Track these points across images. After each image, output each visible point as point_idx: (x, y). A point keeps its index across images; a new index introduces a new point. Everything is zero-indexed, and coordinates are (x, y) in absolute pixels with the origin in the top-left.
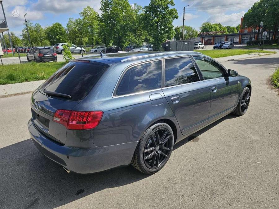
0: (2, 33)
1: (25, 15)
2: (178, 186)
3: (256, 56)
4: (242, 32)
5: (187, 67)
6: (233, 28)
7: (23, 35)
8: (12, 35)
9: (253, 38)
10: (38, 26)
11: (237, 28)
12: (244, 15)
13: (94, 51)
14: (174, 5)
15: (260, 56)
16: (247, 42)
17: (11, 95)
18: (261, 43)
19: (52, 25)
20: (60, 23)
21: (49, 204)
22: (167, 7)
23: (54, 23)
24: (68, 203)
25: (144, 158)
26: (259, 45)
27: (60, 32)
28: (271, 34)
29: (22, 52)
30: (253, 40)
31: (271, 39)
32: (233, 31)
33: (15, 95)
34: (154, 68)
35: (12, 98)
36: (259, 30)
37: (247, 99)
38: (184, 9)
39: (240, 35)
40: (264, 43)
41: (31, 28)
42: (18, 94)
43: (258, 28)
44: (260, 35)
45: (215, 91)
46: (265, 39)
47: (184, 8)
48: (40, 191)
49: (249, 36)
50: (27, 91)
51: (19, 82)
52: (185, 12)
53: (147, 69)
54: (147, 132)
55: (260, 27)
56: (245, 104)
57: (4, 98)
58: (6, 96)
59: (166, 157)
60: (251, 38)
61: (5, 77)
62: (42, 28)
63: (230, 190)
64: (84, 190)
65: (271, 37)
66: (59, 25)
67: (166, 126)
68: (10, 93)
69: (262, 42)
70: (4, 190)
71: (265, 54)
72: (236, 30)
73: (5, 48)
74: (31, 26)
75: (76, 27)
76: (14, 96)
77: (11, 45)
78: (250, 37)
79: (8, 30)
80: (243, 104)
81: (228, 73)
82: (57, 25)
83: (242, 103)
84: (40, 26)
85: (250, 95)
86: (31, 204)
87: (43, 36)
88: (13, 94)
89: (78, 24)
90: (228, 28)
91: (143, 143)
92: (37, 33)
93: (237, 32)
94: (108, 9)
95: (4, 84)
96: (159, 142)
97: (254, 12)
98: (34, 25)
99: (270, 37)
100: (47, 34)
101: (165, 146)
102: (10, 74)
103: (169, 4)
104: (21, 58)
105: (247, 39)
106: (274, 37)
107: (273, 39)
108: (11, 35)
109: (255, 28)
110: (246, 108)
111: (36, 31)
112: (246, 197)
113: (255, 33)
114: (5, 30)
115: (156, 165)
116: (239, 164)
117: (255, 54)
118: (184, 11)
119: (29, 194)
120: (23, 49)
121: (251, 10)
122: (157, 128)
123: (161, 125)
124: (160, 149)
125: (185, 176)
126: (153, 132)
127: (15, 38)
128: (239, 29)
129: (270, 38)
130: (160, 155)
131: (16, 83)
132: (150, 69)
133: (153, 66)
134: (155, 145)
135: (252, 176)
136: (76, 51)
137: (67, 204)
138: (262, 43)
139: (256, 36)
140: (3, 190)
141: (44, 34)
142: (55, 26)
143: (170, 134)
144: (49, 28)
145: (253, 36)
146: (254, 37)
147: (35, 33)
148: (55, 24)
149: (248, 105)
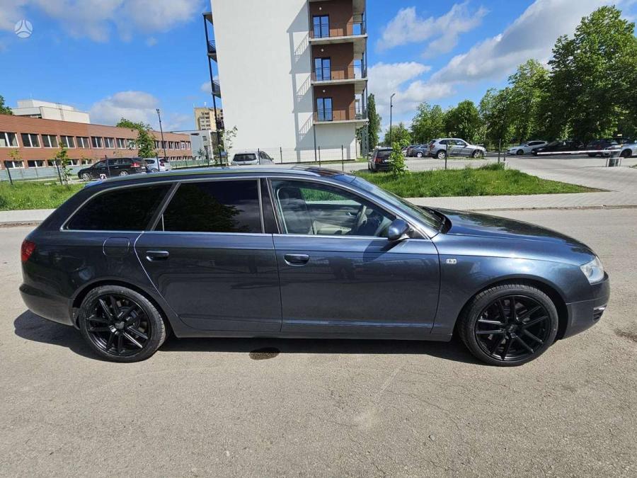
13: (515, 152)
20: (471, 100)
27: (467, 117)
41: (426, 115)
59: (142, 349)
62: (442, 112)
66: (470, 104)
74: (428, 110)
75: (497, 105)
82: (466, 105)
87: (440, 127)
89: (502, 98)
92: (433, 122)
94: (571, 58)
98: (431, 108)
136: (466, 151)
141: (441, 123)
144: (452, 111)
148: (463, 104)
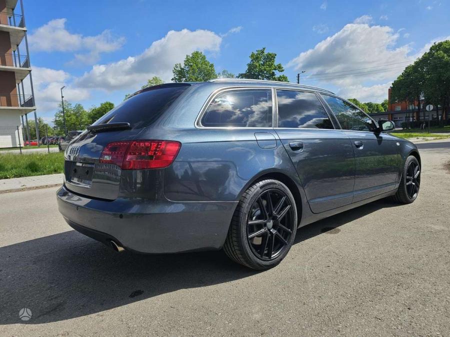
0: (26, 115)
1: (62, 89)
2: (310, 286)
3: (419, 142)
4: (391, 110)
5: (310, 123)
6: (377, 105)
7: (56, 121)
8: (40, 121)
9: (411, 119)
10: (79, 107)
11: (383, 105)
12: (392, 84)
14: (283, 71)
15: (427, 140)
16: (403, 123)
17: (30, 189)
18: (424, 125)
19: (100, 106)
20: (112, 102)
21: (81, 309)
22: (273, 74)
23: (104, 102)
24: (115, 307)
25: (247, 236)
26: (422, 128)
28: (440, 112)
29: (52, 144)
30: (411, 120)
31: (440, 118)
32: (377, 110)
33: (37, 188)
34: (259, 116)
35: (31, 192)
36: (419, 106)
37: (416, 176)
38: (298, 77)
39: (389, 114)
40: (431, 125)
41: (68, 111)
42: (42, 187)
43: (417, 103)
44: (421, 114)
45: (361, 148)
46: (431, 119)
47: (298, 75)
48: (68, 294)
49: (404, 116)
50: (56, 184)
51: (44, 174)
52: (300, 80)
53: (247, 117)
54: (252, 190)
55: (421, 102)
56: (414, 184)
57: (20, 192)
58: (22, 190)
59: (286, 244)
60: (408, 117)
61: (25, 166)
62: (85, 110)
63: (405, 290)
64: (143, 292)
65: (440, 117)
66: (111, 105)
67: (283, 187)
68: (28, 186)
69: (427, 123)
70: (7, 294)
71: (435, 138)
72: (382, 108)
73: (27, 139)
74: (69, 107)
76: (35, 189)
77: (37, 136)
78: (406, 117)
79: (35, 110)
80: (410, 182)
81: (378, 127)
82: (108, 106)
83: (408, 180)
84: (82, 108)
85: (419, 169)
86: (52, 309)
87: (85, 122)
88: (34, 187)
90: (370, 105)
91: (246, 207)
92: (77, 117)
93: (383, 111)
95: (20, 176)
96: (272, 212)
97: (407, 79)
98: (73, 106)
99: (438, 115)
100: (92, 118)
101: (283, 222)
102: (31, 163)
103: (275, 70)
104: (50, 149)
105: (402, 120)
106: (444, 116)
107: (444, 119)
108: (38, 121)
109: (412, 102)
110: (416, 191)
111: (75, 115)
112: (439, 299)
113: (413, 111)
114: (30, 111)
115: (269, 255)
116: (417, 259)
117: (417, 139)
118: (298, 80)
119: (49, 297)
120: (53, 139)
121: (402, 76)
122: (268, 187)
123: (275, 184)
124: (274, 227)
125: (321, 273)
126: (261, 191)
127: (43, 126)
128: (387, 107)
129: (438, 118)
130: (274, 236)
131: (39, 175)
132: (252, 118)
133: (257, 114)
134: (266, 215)
135: (442, 273)
137: (114, 309)
138: (427, 126)
139: (415, 114)
140: (5, 294)
141: (87, 119)
142: (104, 106)
143: (290, 203)
144: (95, 109)
145: (411, 115)
146: (413, 117)
147: (74, 117)
148: (105, 104)
149: (418, 186)
